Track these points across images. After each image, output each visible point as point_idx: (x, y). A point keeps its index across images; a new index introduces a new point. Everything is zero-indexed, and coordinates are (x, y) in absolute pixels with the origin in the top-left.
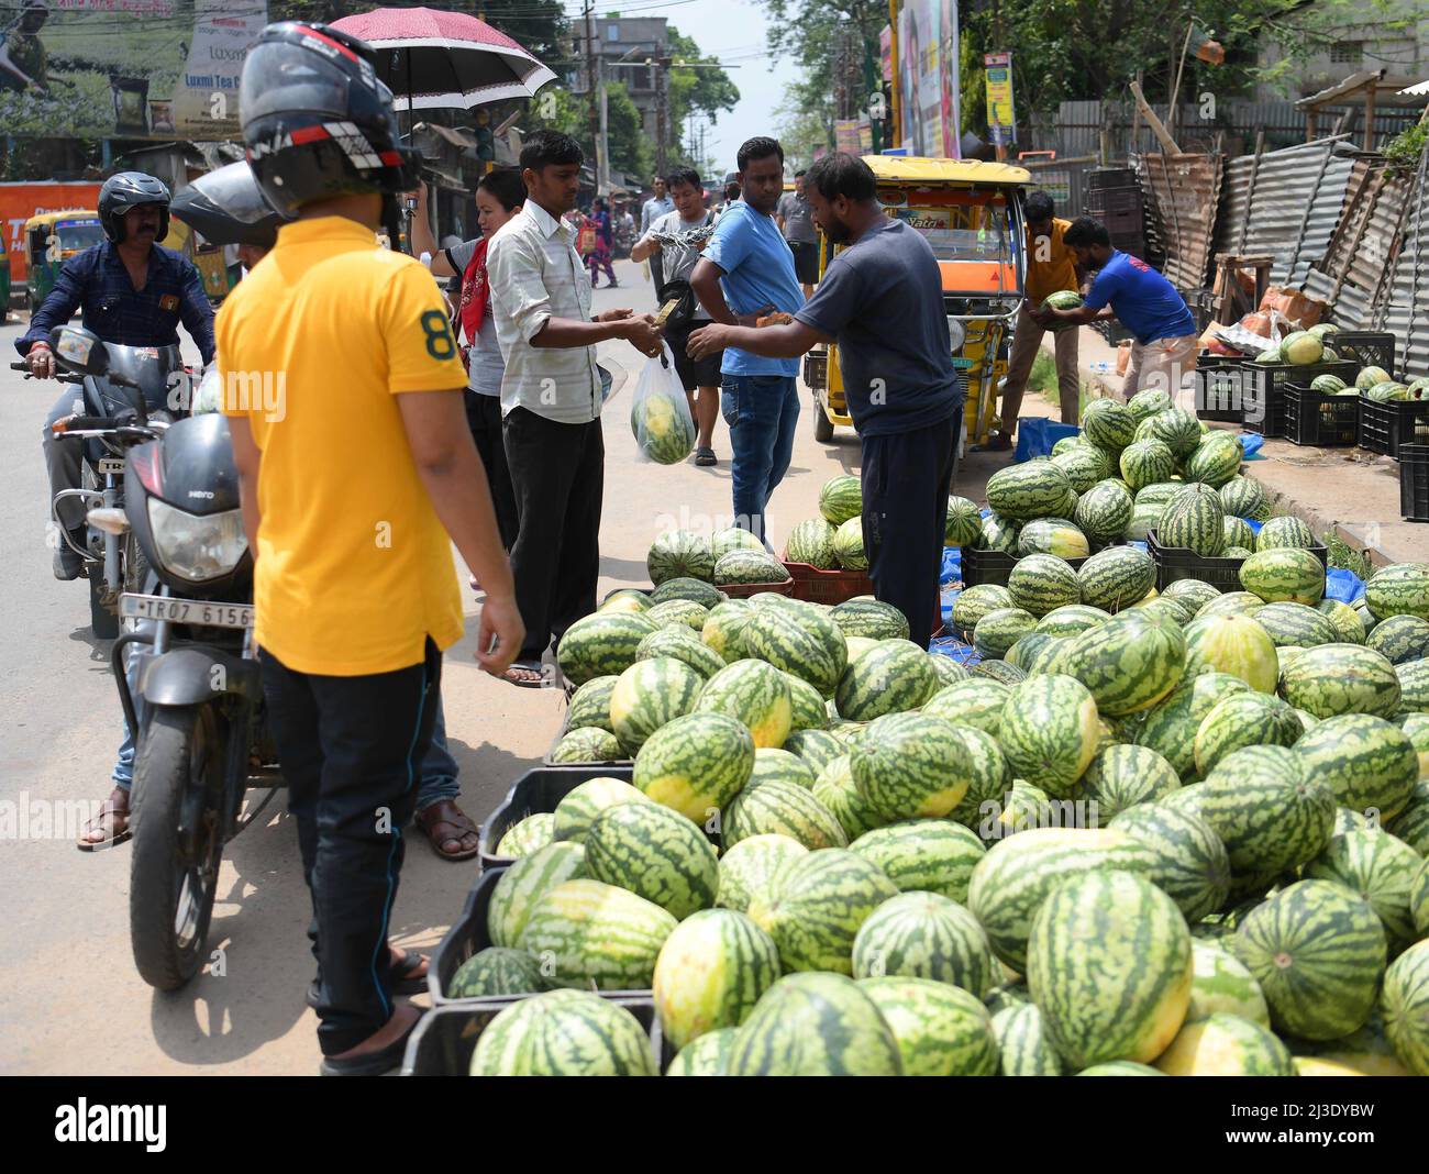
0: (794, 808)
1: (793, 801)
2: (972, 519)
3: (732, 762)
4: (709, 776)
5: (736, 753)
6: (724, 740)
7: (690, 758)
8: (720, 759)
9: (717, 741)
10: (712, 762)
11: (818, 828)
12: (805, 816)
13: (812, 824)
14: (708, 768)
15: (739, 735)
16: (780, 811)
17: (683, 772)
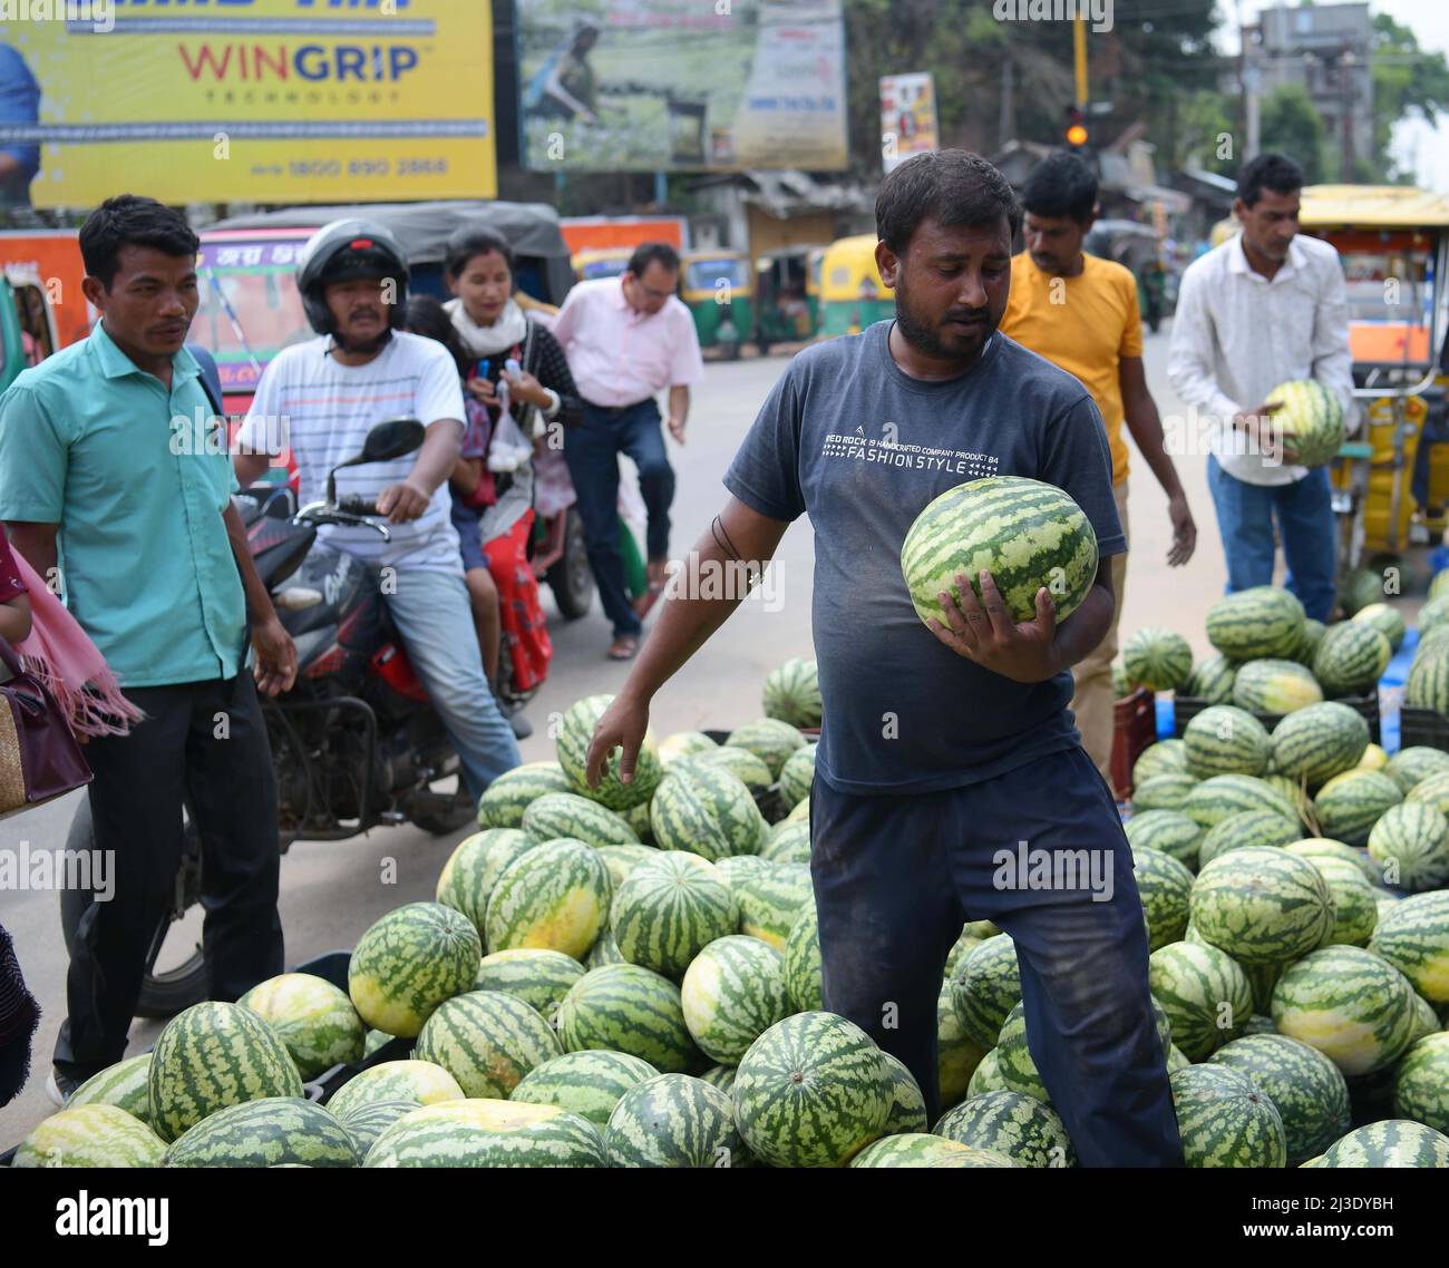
0: (482, 1028)
1: (485, 1019)
2: (1173, 659)
3: (424, 965)
4: (397, 979)
5: (432, 955)
6: (420, 938)
7: (381, 955)
8: (409, 961)
9: (410, 939)
10: (400, 963)
11: (505, 1054)
12: (491, 1038)
13: (497, 1048)
14: (396, 970)
15: (442, 933)
16: (461, 1031)
17: (373, 971)
